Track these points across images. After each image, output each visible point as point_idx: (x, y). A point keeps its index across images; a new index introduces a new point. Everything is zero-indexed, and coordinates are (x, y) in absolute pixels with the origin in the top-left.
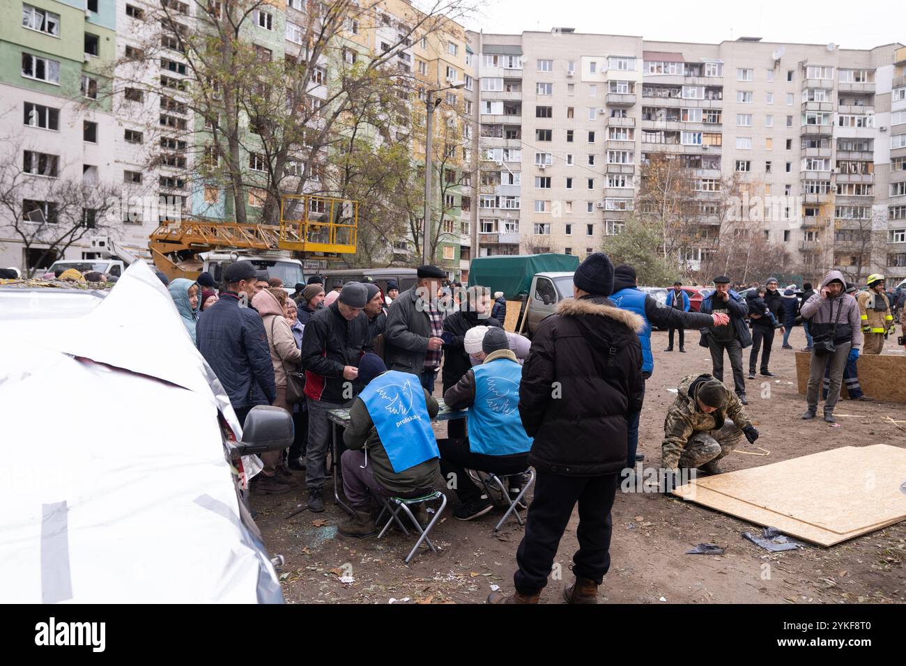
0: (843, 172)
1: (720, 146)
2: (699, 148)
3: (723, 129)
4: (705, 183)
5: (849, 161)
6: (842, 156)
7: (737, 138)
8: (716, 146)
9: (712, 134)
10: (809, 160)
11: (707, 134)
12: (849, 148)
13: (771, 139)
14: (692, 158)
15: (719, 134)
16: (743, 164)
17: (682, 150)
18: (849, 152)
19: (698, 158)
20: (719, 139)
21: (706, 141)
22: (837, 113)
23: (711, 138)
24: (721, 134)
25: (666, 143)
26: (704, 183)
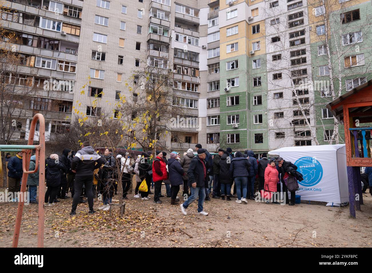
0: (178, 73)
1: (79, 36)
2: (58, 34)
3: (82, 23)
4: (62, 64)
5: (183, 66)
6: (178, 61)
7: (94, 33)
8: (75, 35)
9: (72, 25)
10: (152, 59)
11: (66, 24)
12: (183, 57)
13: (124, 39)
14: (52, 42)
15: (78, 27)
16: (99, 54)
17: (39, 32)
18: (183, 59)
19: (56, 42)
20: (78, 31)
21: (66, 30)
22: (174, 31)
23: (70, 29)
24: (80, 27)
25: (23, 24)
26: (60, 64)
